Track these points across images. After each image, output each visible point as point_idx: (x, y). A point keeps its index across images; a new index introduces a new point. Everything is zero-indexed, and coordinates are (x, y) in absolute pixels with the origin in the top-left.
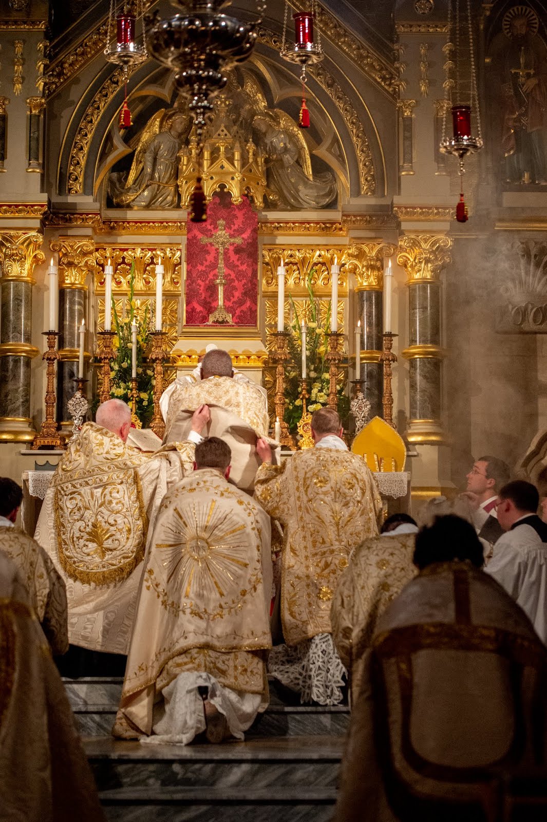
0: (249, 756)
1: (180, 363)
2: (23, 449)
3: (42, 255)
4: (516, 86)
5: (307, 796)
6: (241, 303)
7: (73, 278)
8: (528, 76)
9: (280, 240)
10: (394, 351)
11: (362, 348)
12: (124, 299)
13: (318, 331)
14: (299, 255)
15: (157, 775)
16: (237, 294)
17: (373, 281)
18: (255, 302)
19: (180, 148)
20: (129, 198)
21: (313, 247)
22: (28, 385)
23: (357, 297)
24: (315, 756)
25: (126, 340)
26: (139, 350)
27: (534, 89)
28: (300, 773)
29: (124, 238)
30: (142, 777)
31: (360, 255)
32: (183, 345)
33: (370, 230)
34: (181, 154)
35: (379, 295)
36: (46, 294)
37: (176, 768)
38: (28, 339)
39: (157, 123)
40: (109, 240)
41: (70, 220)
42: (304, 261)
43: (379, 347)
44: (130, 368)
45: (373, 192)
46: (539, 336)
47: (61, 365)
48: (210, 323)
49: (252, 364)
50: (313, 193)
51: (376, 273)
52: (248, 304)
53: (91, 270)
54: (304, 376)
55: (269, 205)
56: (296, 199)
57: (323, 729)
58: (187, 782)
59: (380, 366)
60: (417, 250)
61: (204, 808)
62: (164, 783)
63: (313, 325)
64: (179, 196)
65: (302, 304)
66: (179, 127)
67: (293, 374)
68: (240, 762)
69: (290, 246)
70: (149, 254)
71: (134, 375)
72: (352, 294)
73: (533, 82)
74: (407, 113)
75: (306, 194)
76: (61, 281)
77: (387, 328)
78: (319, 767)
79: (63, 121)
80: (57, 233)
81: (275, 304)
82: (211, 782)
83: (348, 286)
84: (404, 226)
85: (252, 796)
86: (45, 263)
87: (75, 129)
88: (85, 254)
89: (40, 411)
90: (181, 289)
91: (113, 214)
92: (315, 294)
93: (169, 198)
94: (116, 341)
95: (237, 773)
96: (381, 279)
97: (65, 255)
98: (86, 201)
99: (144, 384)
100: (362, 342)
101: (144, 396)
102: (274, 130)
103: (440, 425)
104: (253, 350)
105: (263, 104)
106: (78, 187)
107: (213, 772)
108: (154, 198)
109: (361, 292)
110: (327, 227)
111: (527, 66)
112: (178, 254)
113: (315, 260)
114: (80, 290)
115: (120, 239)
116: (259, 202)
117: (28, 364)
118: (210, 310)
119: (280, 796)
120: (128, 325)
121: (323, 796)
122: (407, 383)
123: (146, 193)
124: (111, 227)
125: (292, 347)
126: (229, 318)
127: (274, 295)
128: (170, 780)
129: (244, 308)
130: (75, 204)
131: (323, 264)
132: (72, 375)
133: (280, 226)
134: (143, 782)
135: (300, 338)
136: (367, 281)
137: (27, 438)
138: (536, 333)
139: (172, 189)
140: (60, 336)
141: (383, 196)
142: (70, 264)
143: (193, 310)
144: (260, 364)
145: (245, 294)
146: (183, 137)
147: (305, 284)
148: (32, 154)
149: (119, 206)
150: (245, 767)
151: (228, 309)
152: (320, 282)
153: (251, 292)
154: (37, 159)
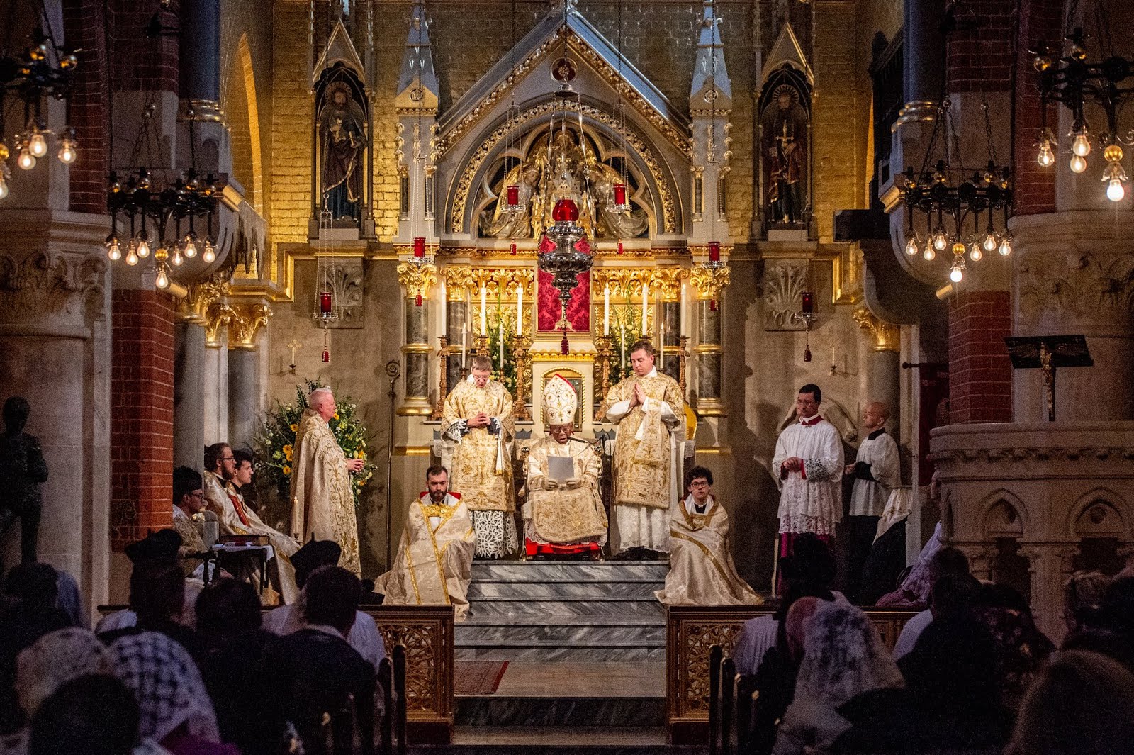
0: (588, 624)
1: (534, 359)
2: (424, 420)
3: (435, 279)
4: (780, 150)
5: (620, 644)
6: (578, 311)
7: (458, 295)
8: (789, 142)
9: (606, 263)
10: (687, 349)
11: (665, 344)
12: (493, 306)
13: (633, 332)
14: (620, 274)
15: (536, 634)
16: (575, 305)
17: (674, 296)
18: (588, 311)
19: (532, 195)
20: (496, 230)
21: (630, 269)
22: (426, 374)
23: (662, 308)
24: (625, 624)
25: (495, 339)
26: (505, 346)
27: (793, 151)
28: (617, 633)
29: (492, 262)
30: (528, 635)
31: (665, 277)
32: (537, 346)
33: (672, 259)
34: (533, 199)
35: (678, 305)
36: (437, 306)
37: (547, 630)
38: (426, 341)
39: (515, 174)
40: (481, 263)
41: (454, 253)
42: (623, 279)
43: (678, 344)
44: (499, 359)
45: (674, 230)
46: (796, 333)
47: (448, 358)
48: (556, 329)
49: (586, 359)
50: (630, 226)
51: (676, 290)
52: (583, 312)
53: (468, 286)
54: (623, 366)
55: (599, 236)
56: (618, 231)
57: (632, 611)
58: (552, 638)
59: (678, 358)
60: (704, 277)
61: (564, 650)
62: (540, 639)
63: (630, 327)
64: (532, 230)
65: (621, 311)
66: (532, 178)
67: (615, 363)
68: (583, 626)
69: (614, 268)
70: (511, 274)
71: (502, 366)
72: (659, 304)
73: (793, 146)
74: (698, 176)
75: (626, 227)
76: (448, 296)
77: (683, 334)
78: (628, 629)
79: (448, 180)
80: (444, 262)
81: (602, 310)
82: (568, 637)
83: (655, 296)
84: (695, 259)
85: (591, 644)
86: (438, 285)
87: (457, 184)
88: (464, 276)
89: (435, 391)
90: (534, 299)
91: (484, 244)
92: (630, 303)
93: (525, 231)
94: (488, 341)
95: (581, 633)
96: (679, 294)
97: (451, 278)
98: (465, 238)
99: (508, 371)
100: (665, 340)
101: (509, 380)
102: (601, 180)
103: (720, 402)
104: (587, 350)
105: (593, 159)
106: (459, 226)
107: (568, 632)
108: (513, 230)
109: (665, 304)
110: (640, 254)
111: (788, 135)
112: (532, 274)
113: (632, 277)
114: (461, 302)
115: (489, 263)
116: (591, 236)
117: (426, 359)
118: (556, 318)
119: (605, 644)
120: (497, 329)
121: (629, 644)
122: (697, 370)
123: (507, 227)
124: (483, 254)
125: (616, 342)
126: (570, 325)
127: (601, 304)
128: (543, 637)
129: (580, 315)
130: (458, 241)
131: (638, 280)
132: (457, 364)
133: (606, 254)
134: (528, 638)
135: (620, 336)
136: (670, 296)
137: (427, 411)
138: (792, 331)
139: (526, 223)
140: (448, 339)
141: (681, 233)
142: (455, 284)
143: (543, 316)
144: (592, 360)
145: (581, 305)
146: (534, 185)
147: (624, 295)
148: (427, 207)
149: (487, 236)
150: (586, 630)
151: (569, 318)
152: (635, 294)
153: (585, 304)
154: (430, 210)
